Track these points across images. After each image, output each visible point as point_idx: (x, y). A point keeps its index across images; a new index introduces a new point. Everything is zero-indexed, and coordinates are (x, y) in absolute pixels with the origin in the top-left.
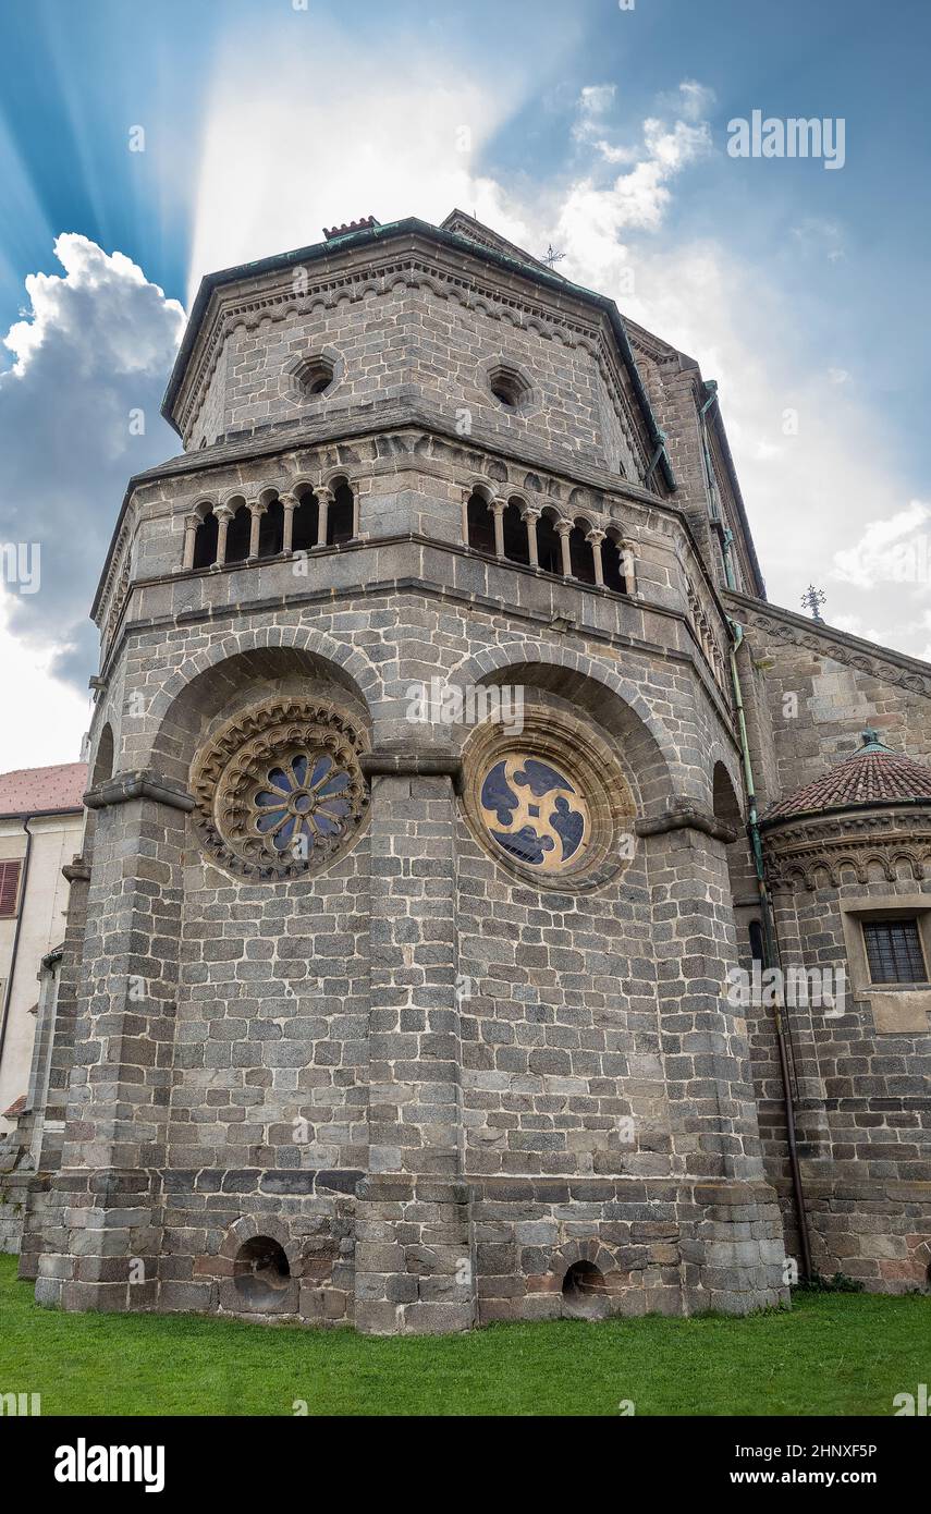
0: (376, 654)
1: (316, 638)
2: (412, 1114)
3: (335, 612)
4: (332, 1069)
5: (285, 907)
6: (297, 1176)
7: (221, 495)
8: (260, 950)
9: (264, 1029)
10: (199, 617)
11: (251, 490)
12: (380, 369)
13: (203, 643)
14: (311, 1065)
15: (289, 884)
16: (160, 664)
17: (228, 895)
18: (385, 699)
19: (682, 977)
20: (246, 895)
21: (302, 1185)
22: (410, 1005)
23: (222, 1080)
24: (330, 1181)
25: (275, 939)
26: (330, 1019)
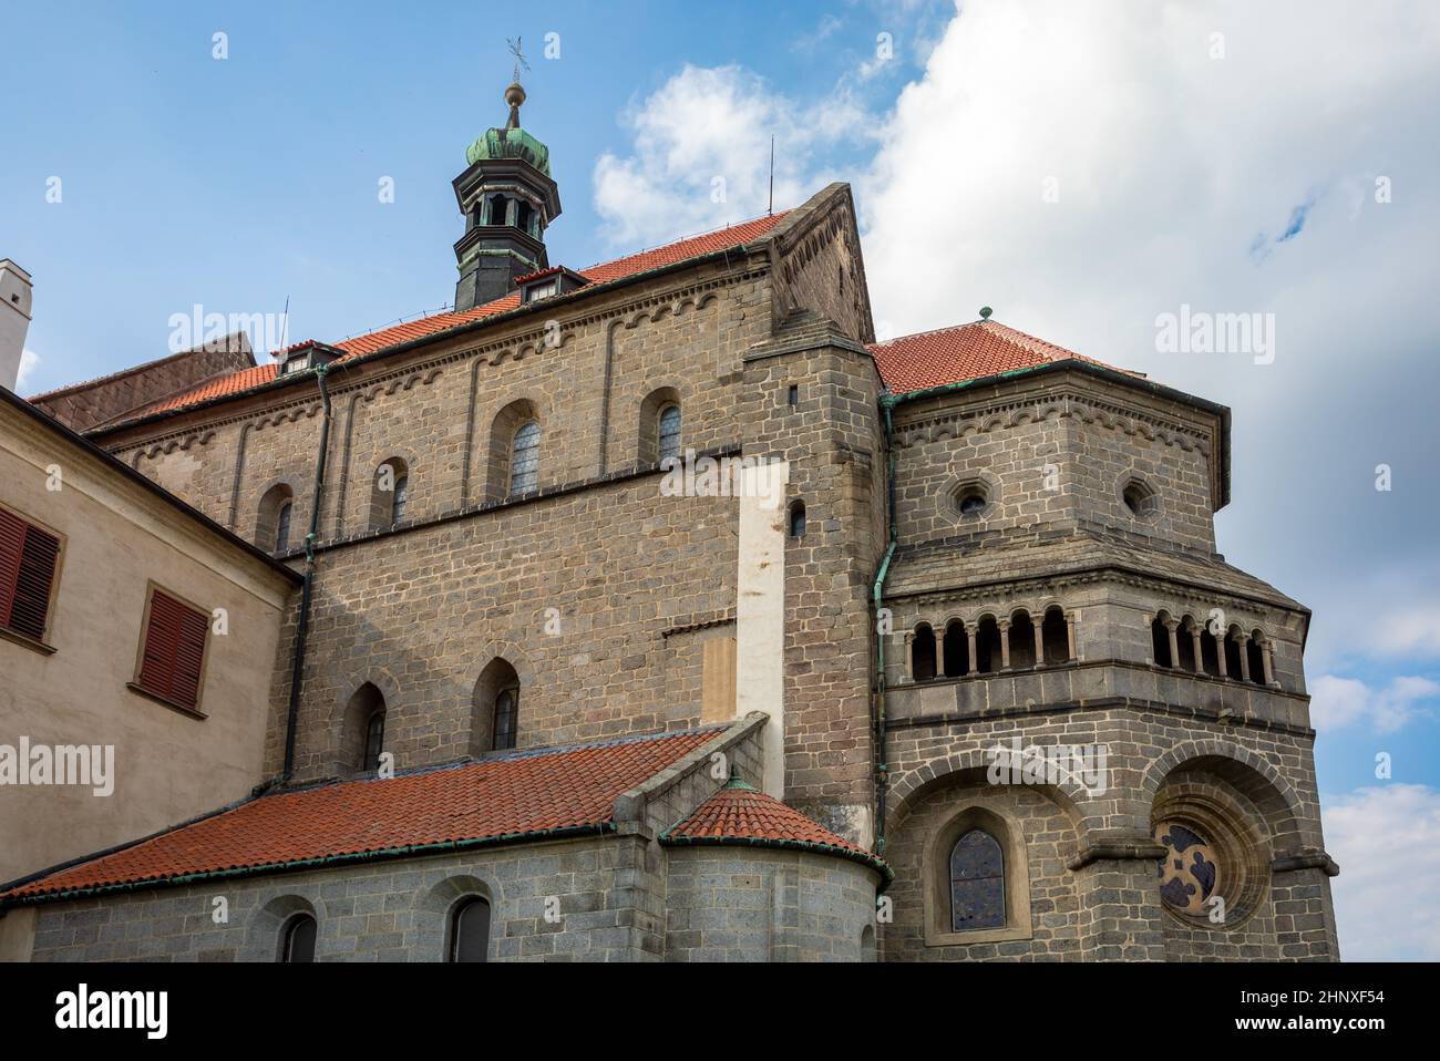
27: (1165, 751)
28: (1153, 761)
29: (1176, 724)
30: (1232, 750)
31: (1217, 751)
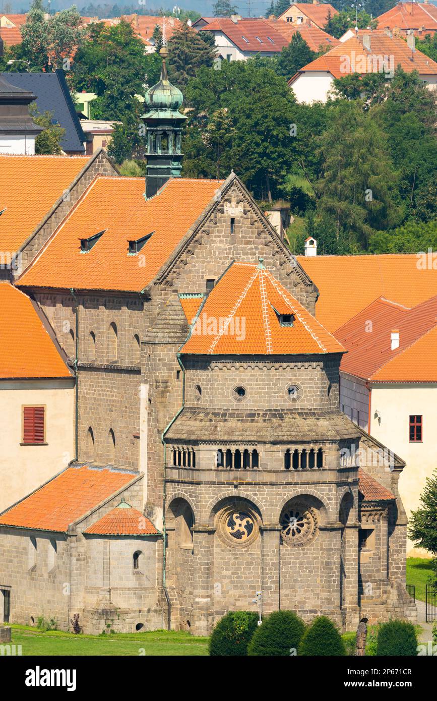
0: (329, 499)
1: (316, 493)
2: (335, 599)
3: (319, 487)
4: (310, 589)
5: (300, 553)
6: (305, 611)
7: (293, 447)
8: (295, 563)
9: (296, 581)
10: (290, 484)
11: (300, 448)
12: (313, 396)
13: (291, 491)
14: (306, 588)
15: (300, 548)
16: (280, 495)
17: (287, 550)
18: (331, 511)
19: (352, 562)
20: (291, 550)
21: (306, 613)
22: (334, 578)
23: (288, 592)
24: (311, 611)
25: (298, 561)
26: (309, 579)
27: (216, 496)
28: (212, 500)
29: (220, 487)
30: (239, 493)
31: (234, 495)
